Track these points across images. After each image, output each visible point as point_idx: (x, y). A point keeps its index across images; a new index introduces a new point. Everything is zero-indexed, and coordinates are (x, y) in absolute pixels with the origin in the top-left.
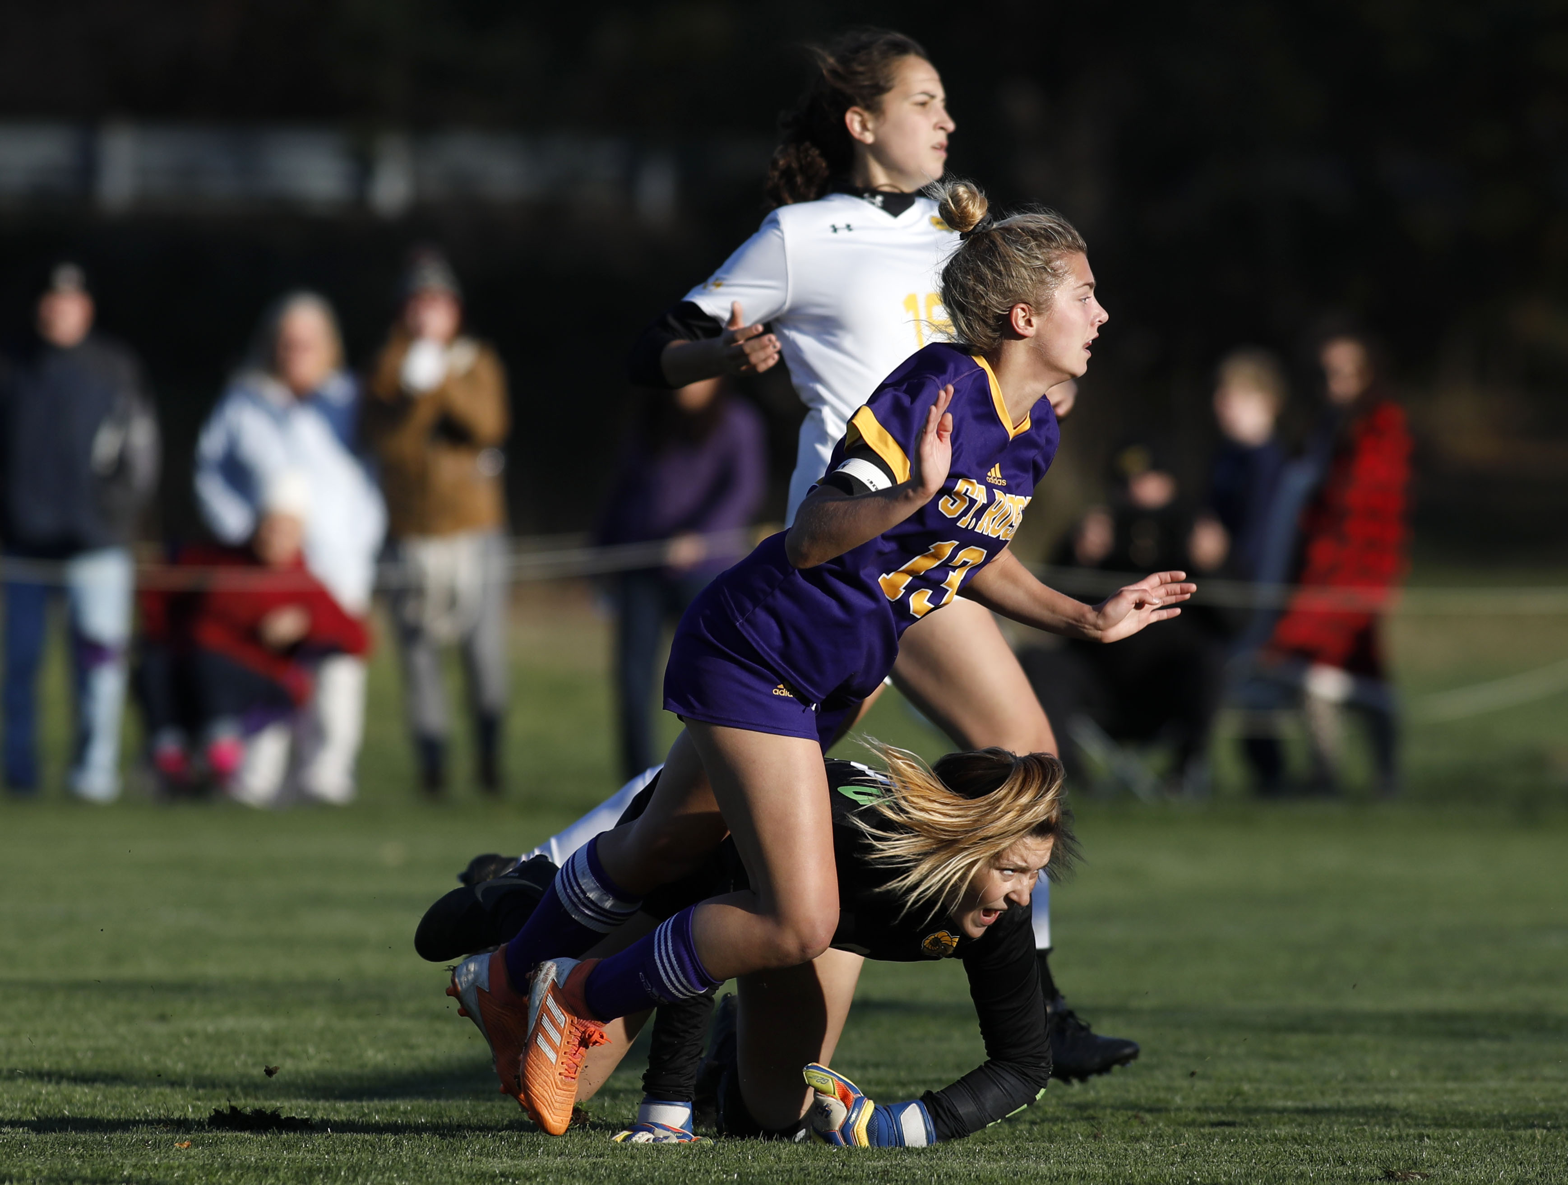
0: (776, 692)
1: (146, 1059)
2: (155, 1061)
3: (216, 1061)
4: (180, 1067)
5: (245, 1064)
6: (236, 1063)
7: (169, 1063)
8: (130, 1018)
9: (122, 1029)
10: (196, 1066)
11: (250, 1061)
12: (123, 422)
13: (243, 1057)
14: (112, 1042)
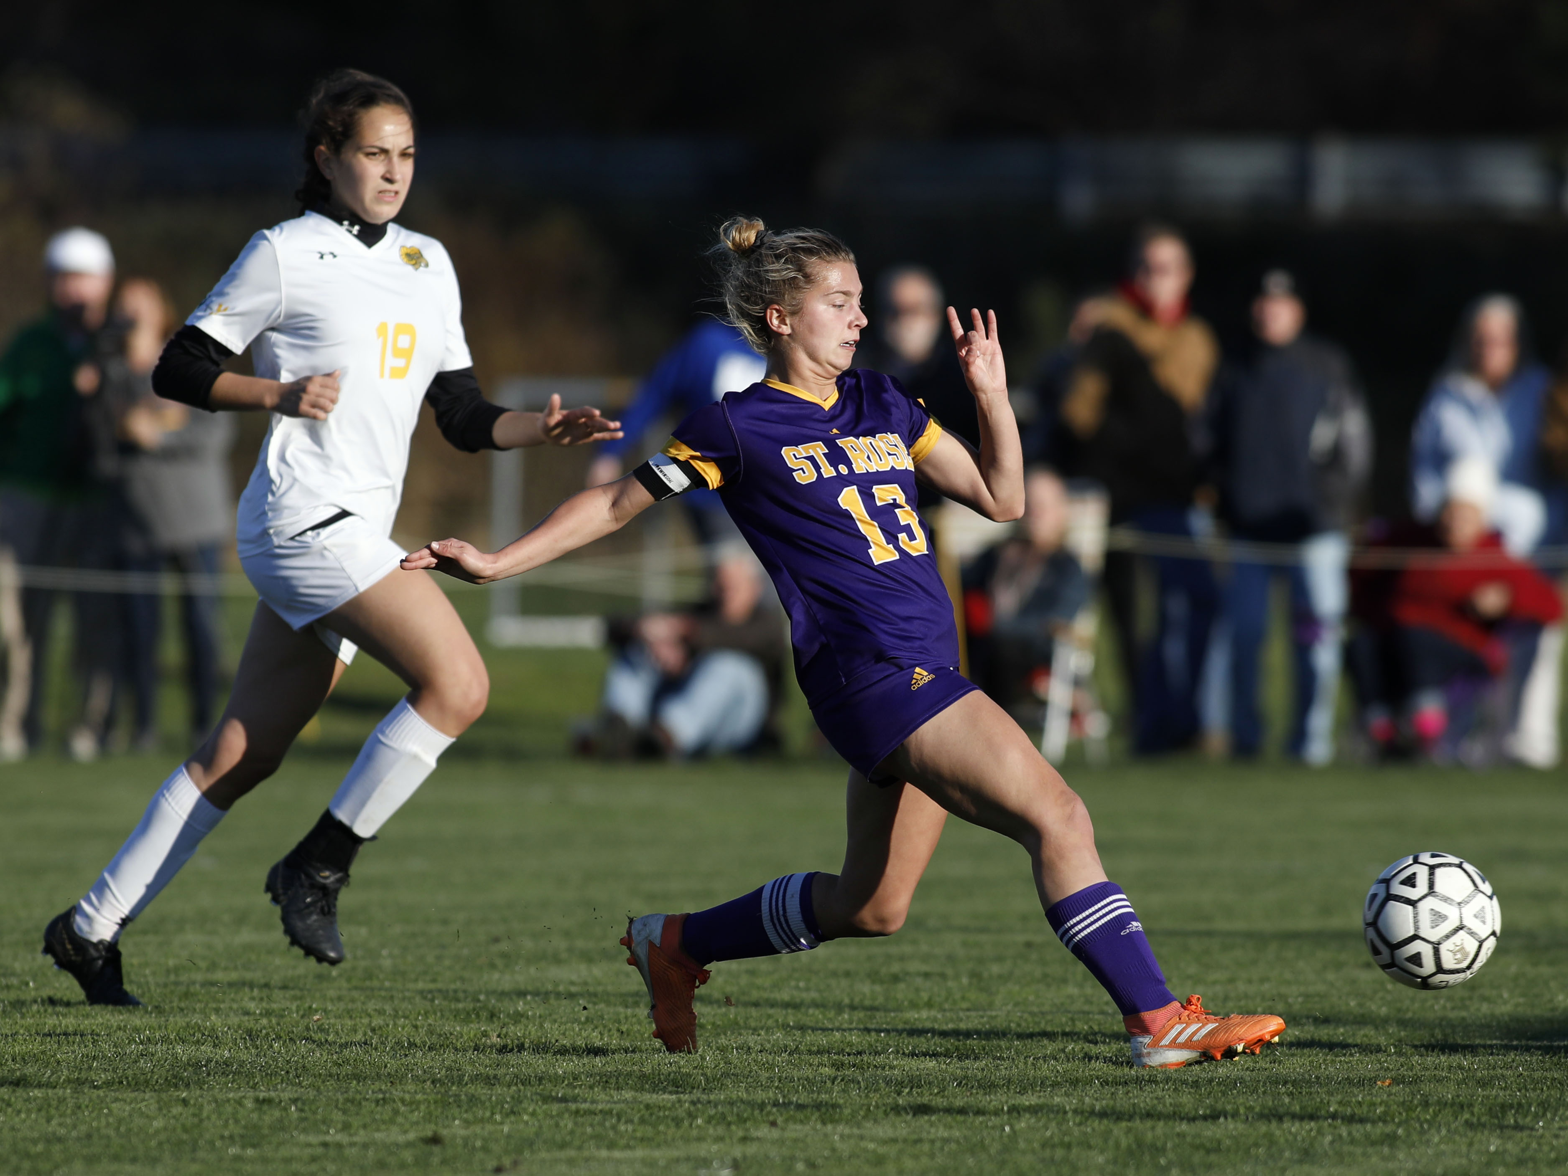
0: (914, 688)
1: (1353, 1004)
2: (1361, 1005)
3: (1417, 1005)
4: (1384, 1011)
5: (1444, 1007)
6: (1436, 1007)
7: (1374, 1007)
8: (1339, 966)
9: (1331, 976)
10: (1399, 1010)
11: (1449, 1005)
12: (1335, 413)
13: (1442, 1002)
14: (1321, 988)
